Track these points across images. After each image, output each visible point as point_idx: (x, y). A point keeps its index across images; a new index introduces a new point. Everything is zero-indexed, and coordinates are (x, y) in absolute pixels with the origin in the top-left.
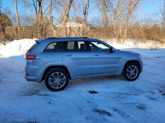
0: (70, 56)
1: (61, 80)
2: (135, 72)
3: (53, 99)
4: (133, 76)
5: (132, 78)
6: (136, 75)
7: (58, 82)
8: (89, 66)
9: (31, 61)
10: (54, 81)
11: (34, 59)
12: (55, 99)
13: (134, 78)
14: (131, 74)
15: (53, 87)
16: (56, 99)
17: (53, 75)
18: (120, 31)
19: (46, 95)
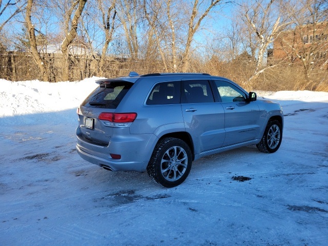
0: (193, 111)
1: (180, 163)
2: (276, 136)
3: (188, 201)
4: (274, 143)
5: (273, 148)
6: (278, 142)
7: (175, 167)
8: (222, 131)
9: (127, 125)
10: (169, 166)
11: (133, 121)
12: (193, 201)
13: (276, 146)
14: (272, 141)
15: (167, 178)
16: (196, 202)
17: (167, 152)
18: (175, 66)
19: (161, 197)
